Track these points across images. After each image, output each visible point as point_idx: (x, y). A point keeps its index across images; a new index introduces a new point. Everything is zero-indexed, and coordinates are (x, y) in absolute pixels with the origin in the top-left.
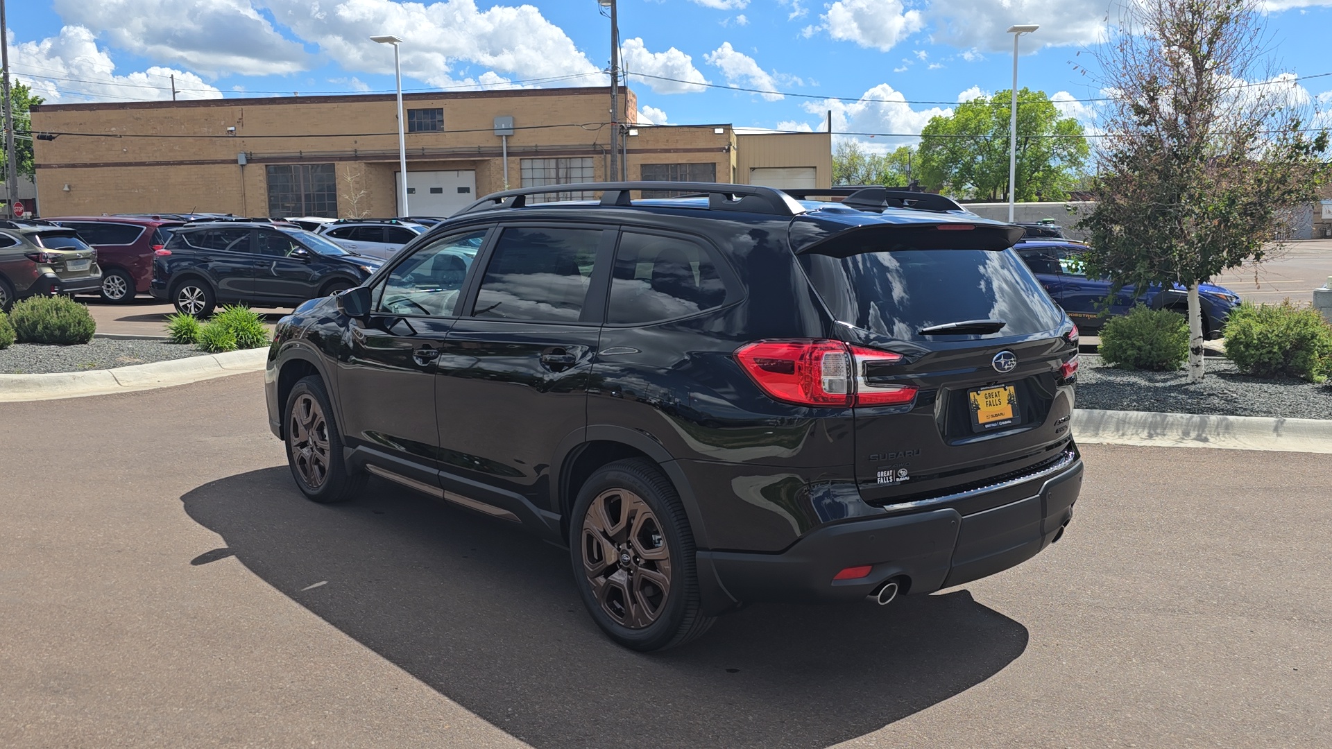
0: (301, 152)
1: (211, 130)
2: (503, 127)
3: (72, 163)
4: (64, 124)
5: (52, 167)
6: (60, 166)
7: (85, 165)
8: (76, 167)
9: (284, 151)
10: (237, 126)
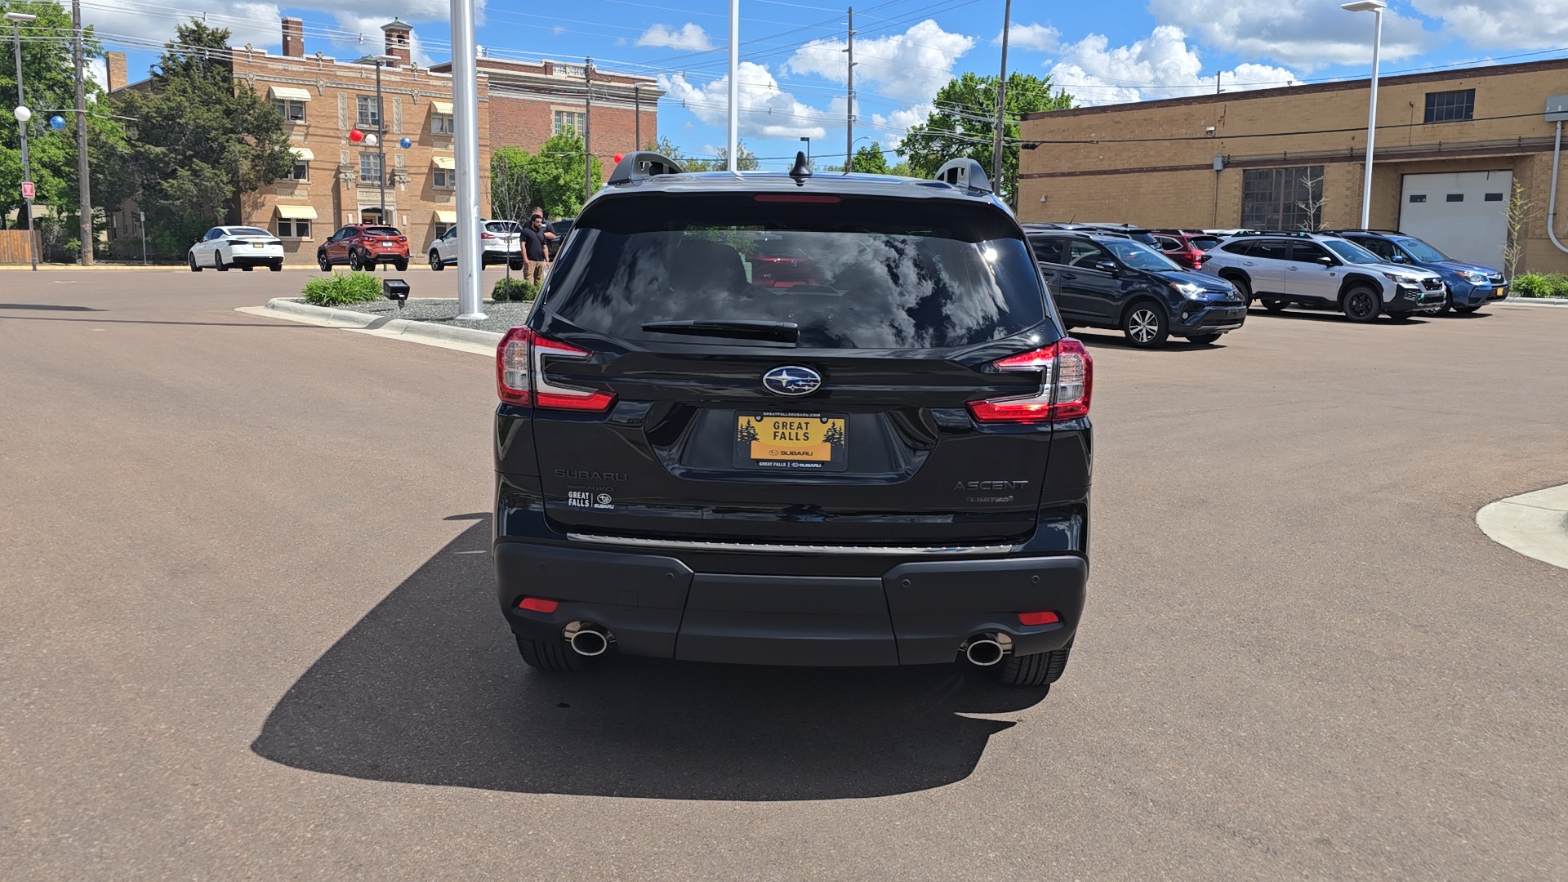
0: (1285, 154)
1: (1189, 131)
2: (1560, 110)
3: (1051, 172)
4: (1050, 132)
5: (1033, 177)
6: (1040, 176)
7: (1063, 175)
8: (1055, 176)
9: (1266, 152)
10: (1217, 125)
